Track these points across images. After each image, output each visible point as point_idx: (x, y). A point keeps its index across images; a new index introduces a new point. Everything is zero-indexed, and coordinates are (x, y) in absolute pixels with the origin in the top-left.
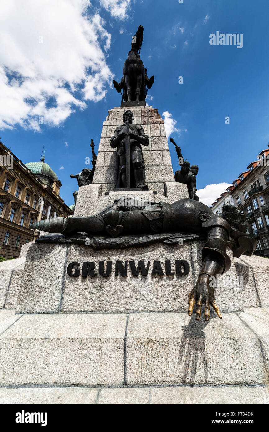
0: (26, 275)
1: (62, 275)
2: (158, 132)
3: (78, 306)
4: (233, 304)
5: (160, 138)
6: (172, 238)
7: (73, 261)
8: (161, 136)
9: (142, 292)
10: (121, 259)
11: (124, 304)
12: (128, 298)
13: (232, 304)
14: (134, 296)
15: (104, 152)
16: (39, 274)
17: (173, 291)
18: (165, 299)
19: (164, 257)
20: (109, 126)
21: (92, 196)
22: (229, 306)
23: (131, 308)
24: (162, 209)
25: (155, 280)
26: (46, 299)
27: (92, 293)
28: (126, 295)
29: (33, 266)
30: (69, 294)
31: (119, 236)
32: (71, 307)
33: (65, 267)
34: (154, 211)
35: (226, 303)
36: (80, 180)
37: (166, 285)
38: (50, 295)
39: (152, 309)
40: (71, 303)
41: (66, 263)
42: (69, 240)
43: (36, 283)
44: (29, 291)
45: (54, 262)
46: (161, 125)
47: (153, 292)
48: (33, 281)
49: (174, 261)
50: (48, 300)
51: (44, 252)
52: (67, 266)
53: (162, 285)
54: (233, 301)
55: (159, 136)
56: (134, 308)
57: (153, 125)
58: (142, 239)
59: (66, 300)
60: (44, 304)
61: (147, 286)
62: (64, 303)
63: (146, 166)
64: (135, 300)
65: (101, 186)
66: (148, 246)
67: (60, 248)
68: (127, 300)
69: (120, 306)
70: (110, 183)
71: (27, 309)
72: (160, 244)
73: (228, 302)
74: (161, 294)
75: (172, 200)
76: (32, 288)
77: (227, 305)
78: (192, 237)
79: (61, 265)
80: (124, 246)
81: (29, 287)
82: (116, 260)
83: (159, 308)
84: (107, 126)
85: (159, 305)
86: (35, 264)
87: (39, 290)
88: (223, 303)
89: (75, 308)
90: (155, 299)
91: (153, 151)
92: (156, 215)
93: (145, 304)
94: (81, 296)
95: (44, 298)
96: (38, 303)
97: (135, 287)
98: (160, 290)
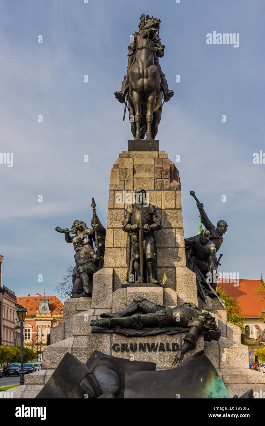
0: (90, 350)
1: (110, 350)
2: (173, 202)
5: (175, 211)
7: (115, 343)
8: (175, 208)
9: (153, 359)
10: (142, 342)
15: (112, 228)
16: (96, 349)
17: (170, 359)
18: (165, 362)
19: (166, 341)
20: (116, 190)
21: (107, 284)
24: (166, 314)
25: (160, 353)
29: (93, 345)
31: (141, 329)
33: (111, 346)
34: (161, 315)
36: (76, 244)
37: (166, 355)
39: (158, 367)
41: (111, 344)
42: (112, 332)
45: (104, 344)
46: (177, 192)
47: (159, 359)
52: (112, 345)
53: (164, 355)
55: (173, 209)
57: (167, 191)
58: (154, 332)
61: (156, 356)
63: (158, 248)
65: (114, 271)
66: (157, 335)
67: (106, 335)
70: (121, 268)
72: (164, 334)
75: (181, 290)
79: (109, 345)
82: (139, 343)
84: (114, 190)
85: (162, 365)
90: (160, 362)
91: (166, 229)
92: (162, 318)
97: (149, 356)
98: (163, 358)
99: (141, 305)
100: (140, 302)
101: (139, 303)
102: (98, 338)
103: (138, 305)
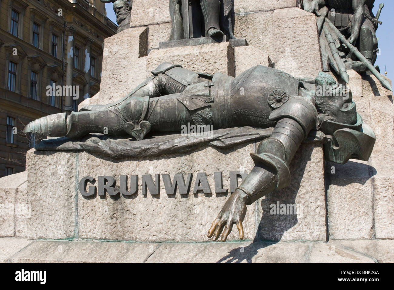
0: (31, 193)
1: (74, 194)
3: (98, 234)
4: (311, 231)
6: (226, 138)
7: (85, 175)
9: (180, 216)
10: (150, 172)
11: (157, 232)
12: (161, 223)
13: (308, 231)
14: (170, 222)
16: (46, 192)
19: (213, 166)
22: (303, 234)
23: (167, 237)
24: (210, 91)
25: (199, 200)
26: (58, 224)
27: (115, 217)
28: (159, 221)
29: (38, 182)
30: (85, 218)
32: (90, 234)
33: (77, 184)
34: (198, 96)
35: (301, 230)
37: (215, 207)
38: (63, 219)
39: (194, 239)
40: (89, 229)
41: (78, 178)
43: (44, 204)
44: (38, 214)
47: (195, 216)
48: (41, 202)
49: (229, 173)
50: (62, 225)
51: (48, 163)
54: (312, 227)
56: (169, 236)
58: (179, 142)
59: (82, 225)
60: (57, 230)
61: (187, 208)
62: (81, 228)
64: (171, 226)
65: (147, 31)
68: (160, 226)
69: (151, 234)
70: (163, 24)
71: (39, 235)
72: (207, 147)
73: (305, 228)
74: (207, 218)
76: (41, 210)
77: (302, 233)
78: (258, 134)
80: (153, 152)
81: (37, 209)
82: (144, 173)
83: (204, 237)
86: (39, 180)
87: (49, 212)
88: (296, 230)
89: (94, 235)
92: (200, 101)
93: (184, 232)
94: (101, 220)
95: (57, 223)
96: (50, 228)
98: (206, 213)
99: (164, 81)
100: (163, 73)
101: (160, 76)
102: (50, 164)
103: (158, 81)
